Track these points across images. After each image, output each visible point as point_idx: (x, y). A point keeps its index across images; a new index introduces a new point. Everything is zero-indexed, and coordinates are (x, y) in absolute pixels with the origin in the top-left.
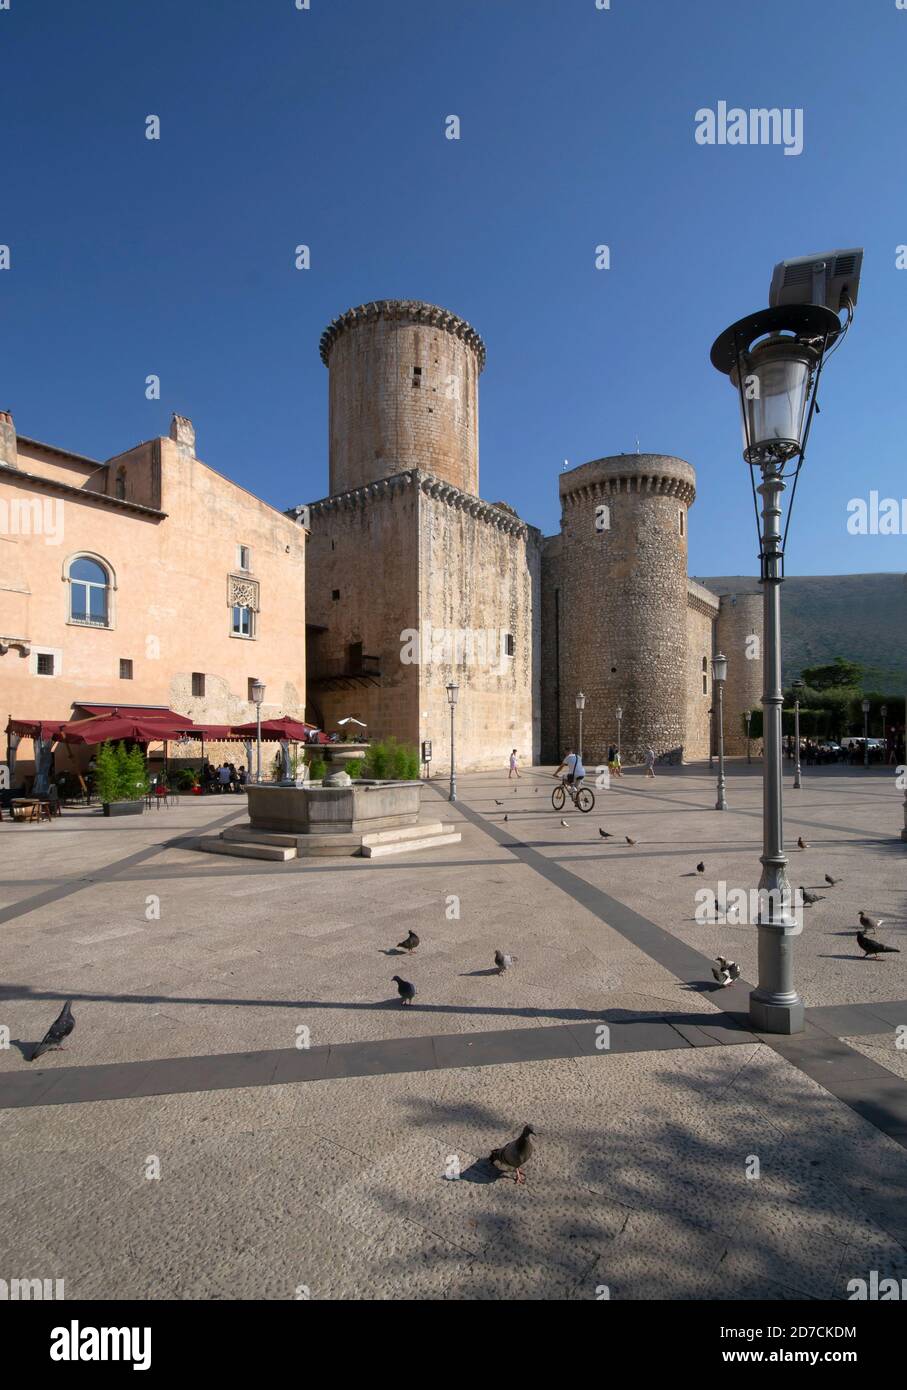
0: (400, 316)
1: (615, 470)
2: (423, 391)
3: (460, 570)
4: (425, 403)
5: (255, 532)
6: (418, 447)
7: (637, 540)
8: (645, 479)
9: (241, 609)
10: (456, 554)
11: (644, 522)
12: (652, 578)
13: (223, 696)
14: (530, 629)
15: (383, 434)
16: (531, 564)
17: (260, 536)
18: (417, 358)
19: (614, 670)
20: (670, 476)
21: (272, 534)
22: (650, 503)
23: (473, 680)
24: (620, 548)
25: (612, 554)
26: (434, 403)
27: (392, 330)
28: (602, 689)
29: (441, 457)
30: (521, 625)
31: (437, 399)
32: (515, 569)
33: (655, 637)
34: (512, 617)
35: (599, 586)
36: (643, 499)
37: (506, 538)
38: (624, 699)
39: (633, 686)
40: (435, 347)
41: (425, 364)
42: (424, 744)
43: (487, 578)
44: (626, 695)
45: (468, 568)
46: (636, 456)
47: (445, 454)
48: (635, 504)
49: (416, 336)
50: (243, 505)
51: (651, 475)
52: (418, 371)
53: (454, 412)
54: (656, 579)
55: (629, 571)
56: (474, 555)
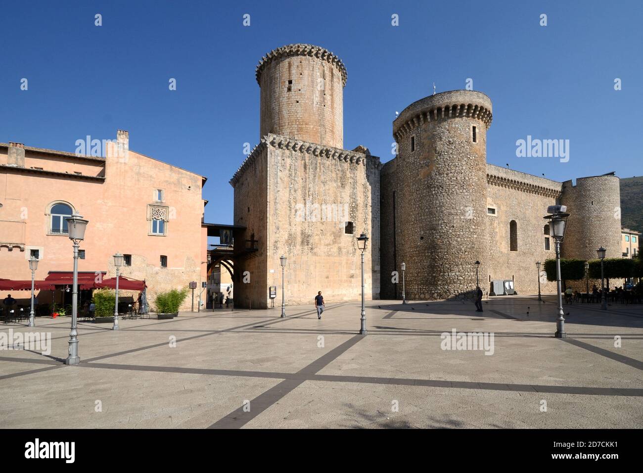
0: (281, 56)
1: (419, 109)
2: (293, 92)
3: (304, 187)
4: (294, 99)
5: (167, 181)
6: (290, 124)
7: (436, 150)
8: (439, 109)
9: (158, 221)
10: (300, 178)
11: (441, 138)
12: (447, 174)
13: (143, 265)
14: (370, 217)
15: (273, 121)
16: (370, 178)
17: (169, 183)
18: (290, 76)
19: (422, 238)
20: (459, 104)
21: (179, 181)
22: (445, 125)
23: (315, 250)
24: (425, 158)
25: (420, 164)
26: (299, 97)
27: (277, 65)
28: (416, 251)
29: (304, 126)
30: (360, 215)
31: (301, 94)
32: (355, 182)
33: (450, 214)
34: (353, 211)
35: (413, 185)
36: (440, 123)
37: (346, 165)
38: (428, 256)
39: (434, 248)
40: (300, 66)
41: (294, 78)
42: (270, 288)
43: (329, 190)
44: (429, 254)
45: (311, 186)
46: (432, 96)
47: (306, 124)
48: (434, 128)
49: (289, 63)
50: (159, 169)
51: (443, 106)
52: (290, 82)
53: (313, 99)
54: (450, 175)
55: (430, 172)
56: (317, 177)
